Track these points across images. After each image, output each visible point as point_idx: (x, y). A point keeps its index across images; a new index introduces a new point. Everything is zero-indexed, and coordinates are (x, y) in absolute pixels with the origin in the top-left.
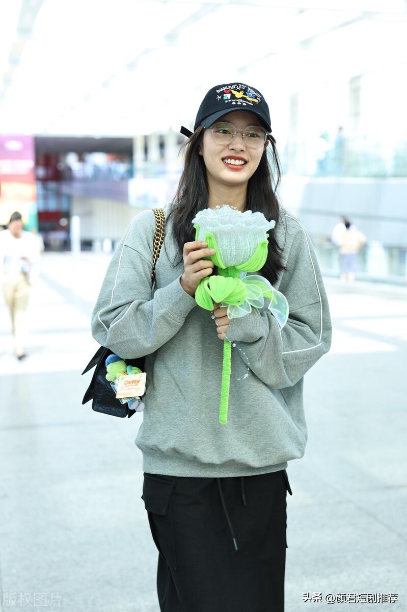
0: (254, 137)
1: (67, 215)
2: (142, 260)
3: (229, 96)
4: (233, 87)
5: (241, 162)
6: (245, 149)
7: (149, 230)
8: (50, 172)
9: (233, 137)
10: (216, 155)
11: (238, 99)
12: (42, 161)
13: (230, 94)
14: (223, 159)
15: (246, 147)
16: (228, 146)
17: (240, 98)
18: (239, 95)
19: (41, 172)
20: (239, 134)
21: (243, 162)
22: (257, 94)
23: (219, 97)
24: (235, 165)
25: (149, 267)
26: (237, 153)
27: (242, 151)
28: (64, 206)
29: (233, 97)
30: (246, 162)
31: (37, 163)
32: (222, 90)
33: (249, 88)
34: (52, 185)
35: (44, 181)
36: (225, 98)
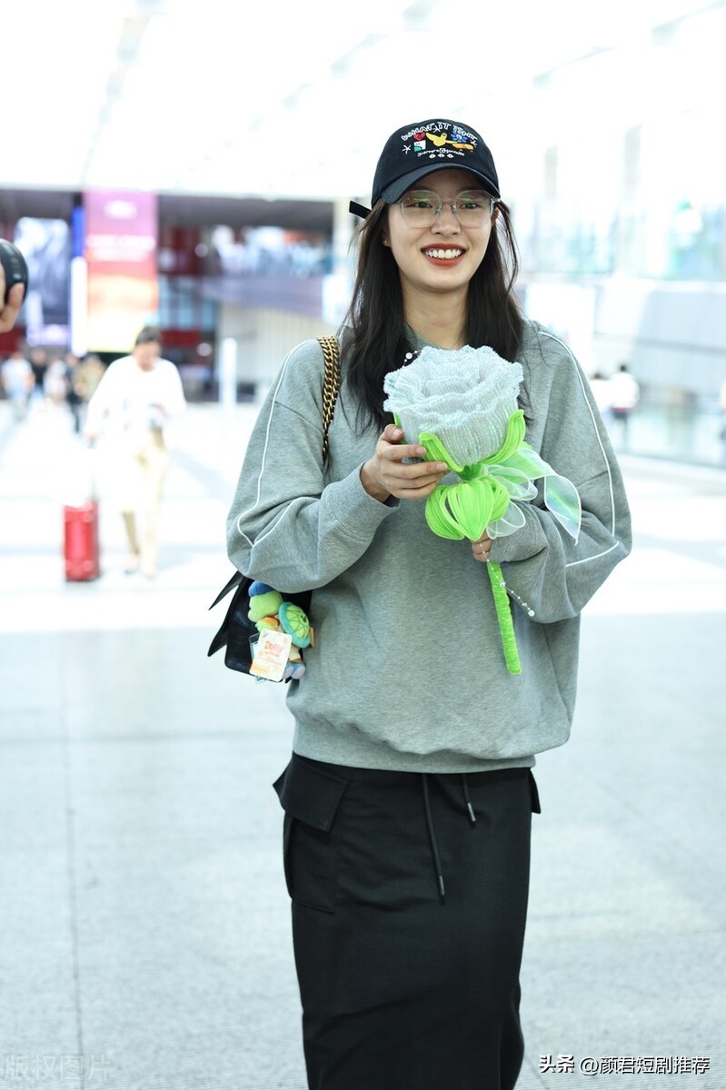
0: (472, 208)
1: (212, 337)
2: (305, 426)
3: (423, 144)
4: (428, 128)
5: (456, 253)
6: (458, 230)
7: (314, 375)
8: (184, 260)
9: (437, 212)
10: (412, 245)
11: (438, 148)
12: (169, 239)
13: (424, 141)
14: (423, 250)
15: (461, 226)
16: (430, 228)
17: (441, 147)
18: (439, 141)
19: (167, 259)
20: (448, 207)
21: (458, 253)
22: (469, 135)
23: (408, 149)
24: (445, 259)
25: (318, 437)
26: (447, 237)
27: (455, 234)
28: (206, 321)
29: (430, 145)
30: (464, 251)
31: (161, 244)
32: (410, 135)
33: (455, 127)
34: (186, 283)
35: (171, 275)
36: (416, 149)
